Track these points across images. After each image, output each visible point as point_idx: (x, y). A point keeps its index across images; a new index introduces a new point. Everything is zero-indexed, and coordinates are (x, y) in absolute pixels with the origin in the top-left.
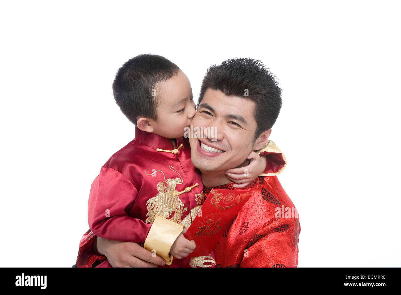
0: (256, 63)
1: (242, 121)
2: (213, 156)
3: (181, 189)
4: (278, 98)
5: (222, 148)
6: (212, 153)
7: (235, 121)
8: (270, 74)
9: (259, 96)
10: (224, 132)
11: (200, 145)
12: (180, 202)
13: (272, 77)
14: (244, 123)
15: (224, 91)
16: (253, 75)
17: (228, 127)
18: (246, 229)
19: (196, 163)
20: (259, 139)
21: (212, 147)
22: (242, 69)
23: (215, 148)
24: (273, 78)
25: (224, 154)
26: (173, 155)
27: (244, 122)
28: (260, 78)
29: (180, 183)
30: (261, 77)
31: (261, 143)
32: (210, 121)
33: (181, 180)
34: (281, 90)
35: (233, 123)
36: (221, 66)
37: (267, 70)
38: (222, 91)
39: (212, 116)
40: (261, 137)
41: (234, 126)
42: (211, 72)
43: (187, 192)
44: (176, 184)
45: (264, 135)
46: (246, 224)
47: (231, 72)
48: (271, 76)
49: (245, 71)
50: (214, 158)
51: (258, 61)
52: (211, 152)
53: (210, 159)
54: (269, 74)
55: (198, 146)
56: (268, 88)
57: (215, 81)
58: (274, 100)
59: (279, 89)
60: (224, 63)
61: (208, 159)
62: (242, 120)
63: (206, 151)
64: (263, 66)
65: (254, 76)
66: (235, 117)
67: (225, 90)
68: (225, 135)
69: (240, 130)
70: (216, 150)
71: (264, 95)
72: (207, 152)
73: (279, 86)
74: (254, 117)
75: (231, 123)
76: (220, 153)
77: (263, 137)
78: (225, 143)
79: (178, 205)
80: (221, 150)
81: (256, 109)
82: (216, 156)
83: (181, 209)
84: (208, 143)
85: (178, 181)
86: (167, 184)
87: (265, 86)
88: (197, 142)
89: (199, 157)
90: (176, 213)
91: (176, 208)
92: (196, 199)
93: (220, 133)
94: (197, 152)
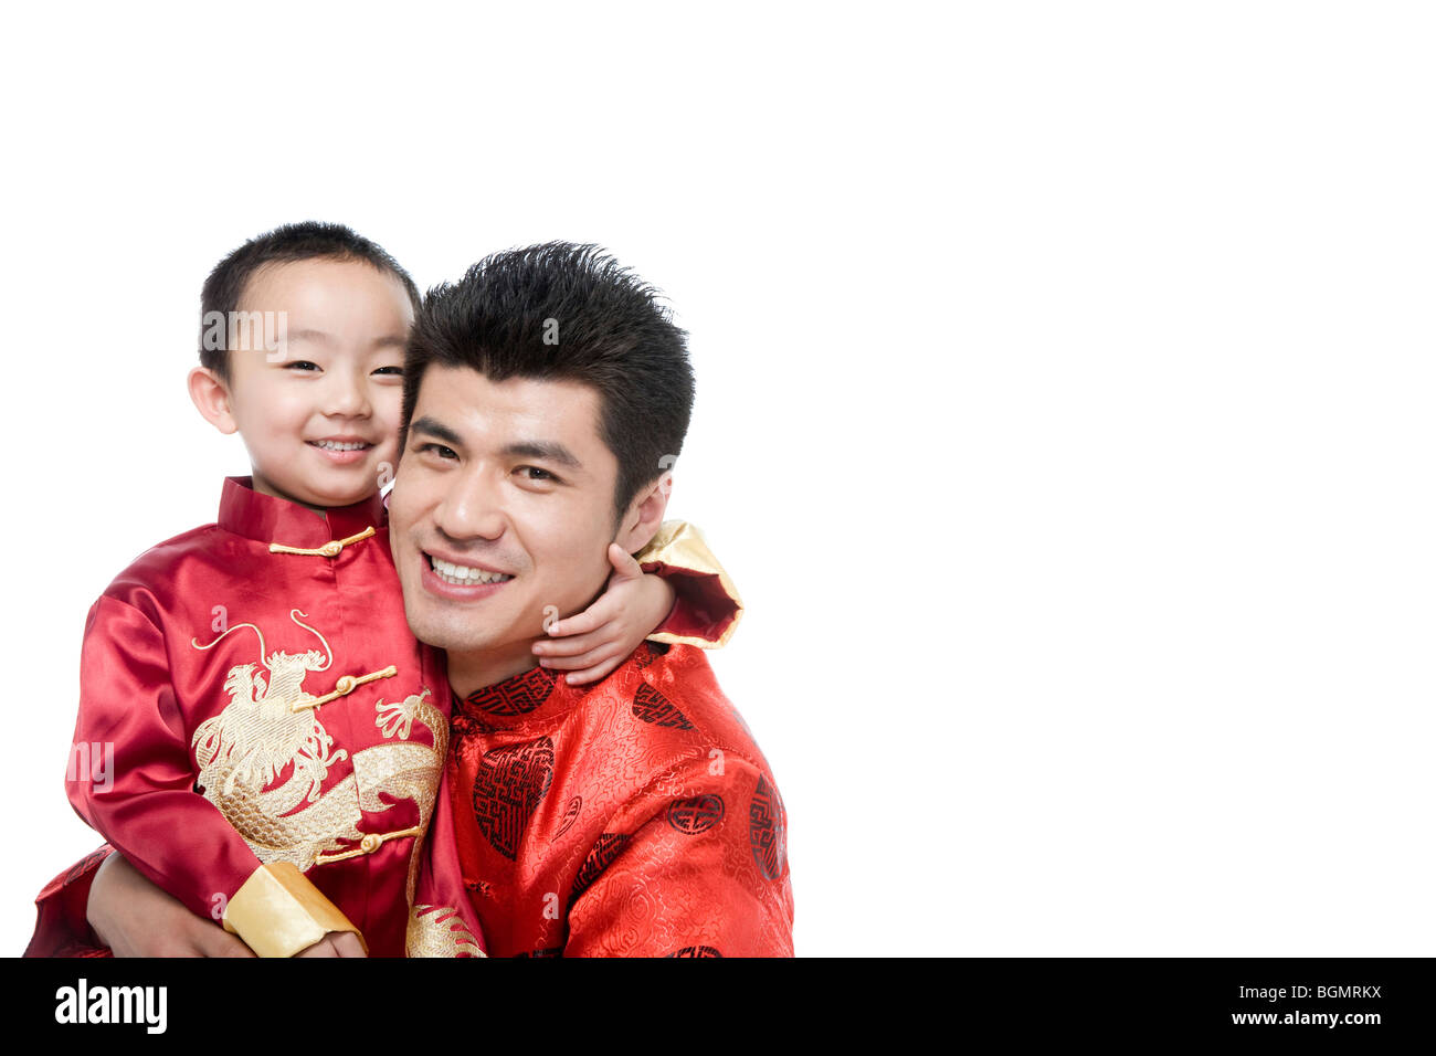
0: (584, 253)
1: (559, 461)
2: (477, 597)
3: (323, 689)
4: (676, 364)
5: (506, 568)
6: (473, 586)
7: (537, 463)
8: (638, 286)
9: (605, 365)
10: (503, 508)
11: (432, 568)
12: (317, 730)
13: (647, 294)
14: (566, 466)
15: (484, 367)
16: (575, 297)
17: (518, 492)
18: (571, 818)
19: (425, 627)
20: (633, 514)
21: (471, 565)
22: (535, 279)
23: (483, 568)
24: (651, 297)
25: (512, 583)
27: (568, 463)
28: (602, 305)
29: (321, 666)
30: (606, 298)
31: (642, 529)
32: (451, 476)
33: (324, 658)
34: (685, 333)
36: (462, 284)
37: (627, 273)
38: (477, 367)
39: (457, 458)
40: (641, 506)
41: (538, 483)
42: (430, 311)
43: (344, 697)
44: (307, 671)
45: (650, 499)
46: (574, 804)
47: (499, 297)
48: (644, 291)
49: (546, 287)
50: (483, 602)
51: (588, 247)
52: (468, 583)
53: (470, 609)
54: (634, 284)
55: (423, 569)
56: (634, 335)
57: (449, 338)
58: (663, 373)
59: (678, 331)
60: (472, 274)
61: (462, 609)
62: (560, 455)
63: (451, 581)
64: (610, 259)
65: (581, 298)
66: (534, 451)
67: (485, 361)
68: (511, 521)
70: (486, 577)
71: (622, 359)
72: (458, 586)
73: (676, 323)
75: (525, 473)
76: (500, 582)
77: (646, 508)
78: (510, 544)
79: (310, 740)
80: (503, 574)
81: (603, 413)
82: (490, 593)
83: (320, 754)
84: (455, 555)
85: (312, 661)
86: (269, 672)
87: (623, 329)
88: (419, 560)
89: (433, 604)
90: (301, 768)
91: (301, 751)
92: (380, 722)
93: (488, 512)
94: (425, 592)
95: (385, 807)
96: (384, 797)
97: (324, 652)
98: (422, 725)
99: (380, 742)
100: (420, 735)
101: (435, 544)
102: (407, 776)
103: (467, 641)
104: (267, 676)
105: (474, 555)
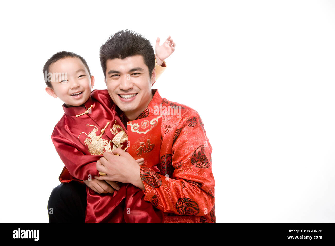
3: (100, 134)
5: (135, 92)
6: (131, 98)
7: (136, 72)
10: (132, 82)
11: (121, 97)
12: (104, 141)
18: (168, 129)
21: (129, 94)
23: (132, 94)
25: (138, 95)
26: (86, 115)
29: (97, 130)
31: (153, 78)
32: (120, 79)
35: (136, 74)
38: (118, 58)
39: (120, 76)
43: (104, 133)
44: (95, 133)
45: (153, 73)
46: (168, 126)
55: (119, 98)
62: (140, 69)
63: (127, 98)
68: (134, 84)
69: (141, 76)
70: (133, 95)
71: (143, 48)
74: (145, 64)
75: (134, 74)
76: (135, 96)
78: (135, 88)
79: (104, 143)
80: (135, 94)
81: (144, 59)
82: (134, 98)
83: (107, 144)
84: (126, 93)
85: (95, 131)
86: (90, 137)
87: (142, 43)
88: (118, 96)
89: (125, 104)
90: (106, 148)
91: (104, 146)
92: (112, 133)
93: (130, 83)
94: (122, 102)
95: (122, 145)
96: (121, 144)
97: (95, 128)
98: (118, 129)
99: (115, 135)
100: (119, 130)
101: (120, 93)
102: (122, 138)
103: (133, 109)
104: (90, 138)
105: (130, 92)
